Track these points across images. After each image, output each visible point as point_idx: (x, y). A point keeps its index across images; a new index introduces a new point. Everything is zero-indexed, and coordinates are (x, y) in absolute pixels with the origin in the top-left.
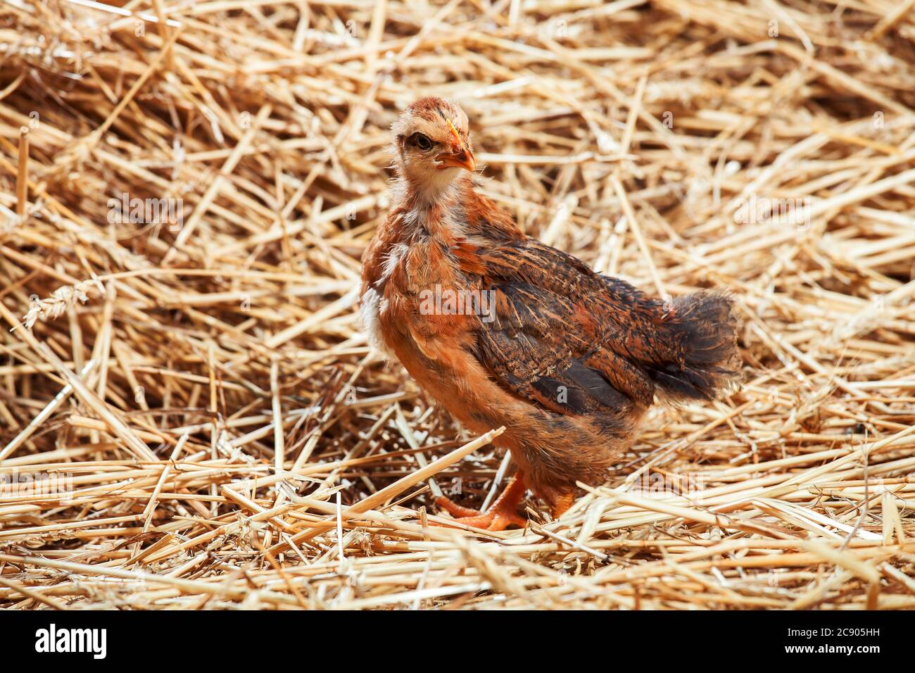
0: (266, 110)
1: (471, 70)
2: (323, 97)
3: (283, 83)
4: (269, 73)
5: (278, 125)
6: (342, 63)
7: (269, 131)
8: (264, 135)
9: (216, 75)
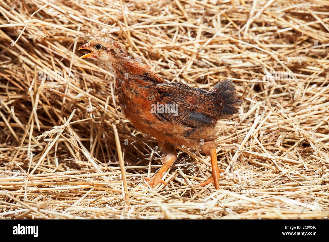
0: (161, 60)
1: (231, 49)
2: (179, 56)
3: (166, 51)
4: (162, 48)
5: (164, 64)
6: (187, 45)
7: (161, 66)
8: (159, 67)
9: (145, 48)
